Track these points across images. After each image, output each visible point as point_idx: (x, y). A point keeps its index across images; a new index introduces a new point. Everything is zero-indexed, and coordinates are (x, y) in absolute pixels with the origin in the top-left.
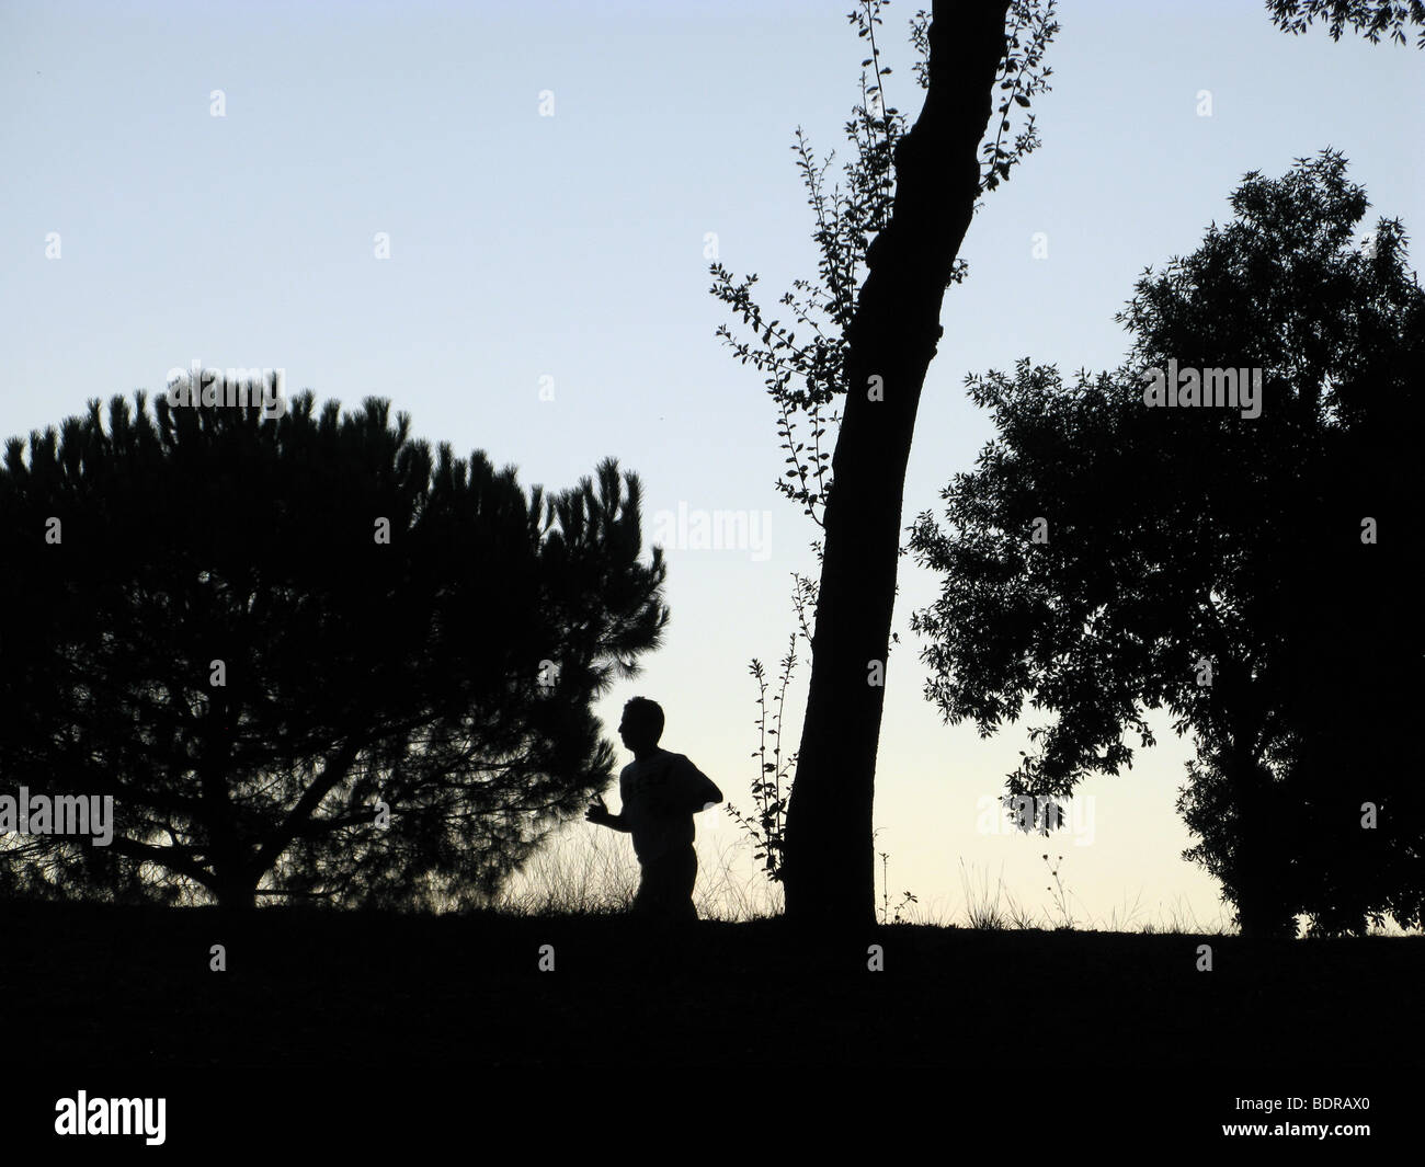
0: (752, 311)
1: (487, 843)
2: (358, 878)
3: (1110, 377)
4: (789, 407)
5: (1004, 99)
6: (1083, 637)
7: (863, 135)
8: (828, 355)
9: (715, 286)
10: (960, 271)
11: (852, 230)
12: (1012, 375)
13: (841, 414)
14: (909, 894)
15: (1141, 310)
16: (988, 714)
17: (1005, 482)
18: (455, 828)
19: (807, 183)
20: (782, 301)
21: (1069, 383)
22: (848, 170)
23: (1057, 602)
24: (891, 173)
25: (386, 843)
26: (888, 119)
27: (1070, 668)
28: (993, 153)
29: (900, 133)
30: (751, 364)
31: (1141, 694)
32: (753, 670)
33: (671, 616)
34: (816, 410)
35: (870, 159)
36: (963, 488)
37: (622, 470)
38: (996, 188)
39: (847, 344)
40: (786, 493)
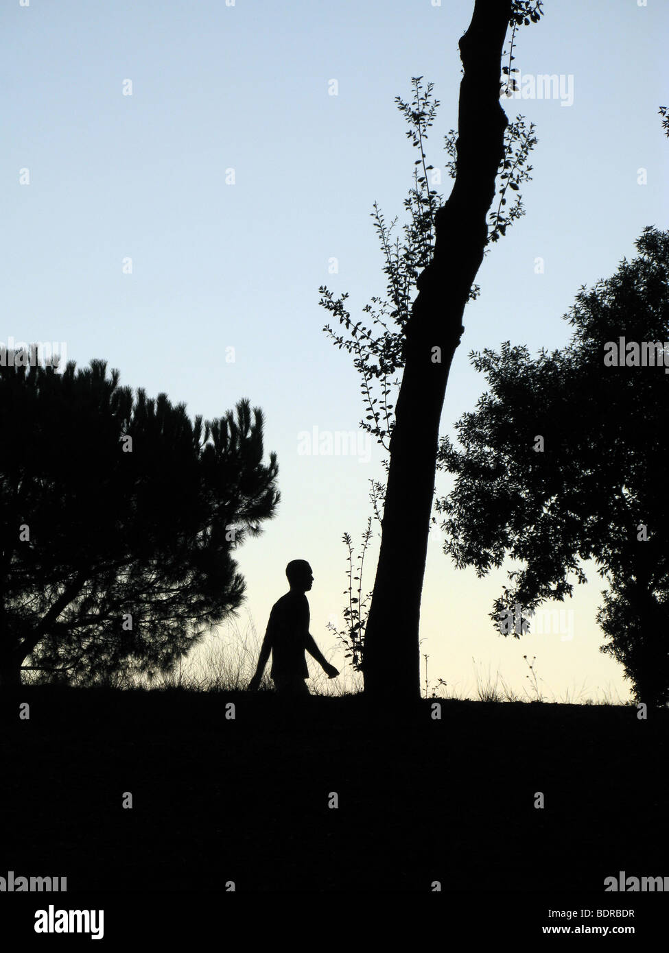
0: (345, 315)
1: (165, 638)
2: (84, 660)
3: (560, 354)
4: (368, 376)
5: (502, 185)
6: (543, 515)
7: (415, 207)
8: (393, 344)
9: (322, 300)
10: (476, 292)
11: (408, 266)
12: (499, 352)
13: (400, 380)
14: (441, 680)
15: (579, 312)
16: (482, 562)
17: (494, 418)
18: (145, 628)
19: (380, 237)
20: (364, 310)
21: (534, 357)
22: (405, 229)
23: (527, 493)
24: (433, 231)
25: (102, 638)
26: (431, 197)
27: (534, 534)
28: (496, 219)
29: (438, 206)
30: (344, 349)
31: (578, 551)
32: (344, 540)
33: (282, 498)
34: (385, 378)
35: (420, 222)
36: (468, 422)
37: (252, 406)
38: (498, 240)
39: (404, 337)
40: (366, 429)
